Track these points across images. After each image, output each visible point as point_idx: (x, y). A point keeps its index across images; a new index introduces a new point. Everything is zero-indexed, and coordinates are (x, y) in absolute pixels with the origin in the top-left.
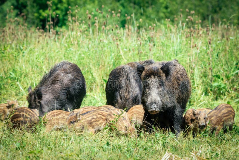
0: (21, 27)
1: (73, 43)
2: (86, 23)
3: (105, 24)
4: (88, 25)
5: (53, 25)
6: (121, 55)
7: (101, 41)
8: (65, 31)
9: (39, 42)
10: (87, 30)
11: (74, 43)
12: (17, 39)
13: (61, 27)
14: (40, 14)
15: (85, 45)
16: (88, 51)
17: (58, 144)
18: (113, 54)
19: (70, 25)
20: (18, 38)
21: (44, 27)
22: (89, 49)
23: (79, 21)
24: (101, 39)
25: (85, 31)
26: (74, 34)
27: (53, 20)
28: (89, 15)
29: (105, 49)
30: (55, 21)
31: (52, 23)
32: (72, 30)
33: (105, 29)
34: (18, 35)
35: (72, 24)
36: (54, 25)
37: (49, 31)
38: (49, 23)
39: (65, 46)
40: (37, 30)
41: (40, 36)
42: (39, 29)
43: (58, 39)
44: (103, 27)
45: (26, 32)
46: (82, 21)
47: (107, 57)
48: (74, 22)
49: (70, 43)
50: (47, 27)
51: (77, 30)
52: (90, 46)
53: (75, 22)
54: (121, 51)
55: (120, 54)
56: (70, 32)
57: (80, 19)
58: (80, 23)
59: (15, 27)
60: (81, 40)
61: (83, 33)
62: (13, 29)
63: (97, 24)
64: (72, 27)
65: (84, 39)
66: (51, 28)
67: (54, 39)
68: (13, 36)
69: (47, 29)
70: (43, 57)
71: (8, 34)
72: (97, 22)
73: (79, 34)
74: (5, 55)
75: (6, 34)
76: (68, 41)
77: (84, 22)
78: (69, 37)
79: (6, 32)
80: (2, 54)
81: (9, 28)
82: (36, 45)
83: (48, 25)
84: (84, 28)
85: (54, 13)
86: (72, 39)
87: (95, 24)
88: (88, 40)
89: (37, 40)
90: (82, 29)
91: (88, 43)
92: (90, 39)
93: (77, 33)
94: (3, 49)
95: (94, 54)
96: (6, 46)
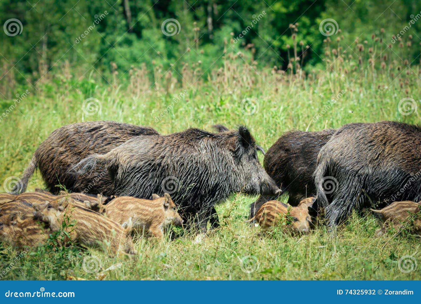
0: (247, 66)
1: (333, 91)
2: (355, 58)
3: (387, 59)
4: (358, 62)
5: (300, 62)
7: (379, 87)
8: (319, 72)
9: (277, 90)
10: (356, 70)
11: (335, 91)
12: (241, 86)
13: (314, 65)
14: (282, 42)
15: (352, 95)
16: (358, 105)
17: (310, 257)
19: (328, 63)
20: (243, 85)
21: (285, 68)
22: (358, 100)
23: (343, 56)
24: (381, 84)
25: (352, 71)
26: (334, 76)
27: (300, 54)
28: (360, 45)
29: (388, 100)
30: (304, 56)
31: (297, 58)
32: (332, 70)
33: (385, 67)
34: (243, 80)
35: (332, 60)
36: (302, 62)
37: (294, 73)
38: (292, 59)
39: (320, 97)
40: (273, 72)
41: (279, 80)
42: (276, 70)
43: (310, 85)
44: (383, 63)
45: (255, 75)
46: (347, 54)
47: (390, 113)
48: (334, 58)
49: (328, 92)
50: (290, 66)
51: (340, 70)
52: (362, 95)
53: (337, 56)
56: (328, 74)
57: (345, 51)
58: (344, 59)
59: (237, 67)
60: (347, 85)
61: (349, 74)
62: (234, 71)
63: (373, 60)
64: (331, 65)
65: (352, 85)
66: (297, 67)
67: (302, 85)
68: (235, 82)
69: (290, 69)
70: (283, 116)
71: (226, 80)
72: (373, 56)
73: (343, 76)
74: (221, 113)
75: (224, 79)
76: (325, 88)
77: (350, 56)
78: (328, 83)
79: (224, 75)
80: (218, 111)
81: (229, 69)
82: (273, 95)
83: (292, 62)
84: (352, 66)
85: (303, 43)
86: (331, 85)
87: (370, 60)
88: (357, 86)
89: (274, 88)
90: (348, 68)
91: (358, 90)
92: (361, 85)
93: (339, 74)
94: (219, 104)
95: (369, 108)
96: (223, 98)
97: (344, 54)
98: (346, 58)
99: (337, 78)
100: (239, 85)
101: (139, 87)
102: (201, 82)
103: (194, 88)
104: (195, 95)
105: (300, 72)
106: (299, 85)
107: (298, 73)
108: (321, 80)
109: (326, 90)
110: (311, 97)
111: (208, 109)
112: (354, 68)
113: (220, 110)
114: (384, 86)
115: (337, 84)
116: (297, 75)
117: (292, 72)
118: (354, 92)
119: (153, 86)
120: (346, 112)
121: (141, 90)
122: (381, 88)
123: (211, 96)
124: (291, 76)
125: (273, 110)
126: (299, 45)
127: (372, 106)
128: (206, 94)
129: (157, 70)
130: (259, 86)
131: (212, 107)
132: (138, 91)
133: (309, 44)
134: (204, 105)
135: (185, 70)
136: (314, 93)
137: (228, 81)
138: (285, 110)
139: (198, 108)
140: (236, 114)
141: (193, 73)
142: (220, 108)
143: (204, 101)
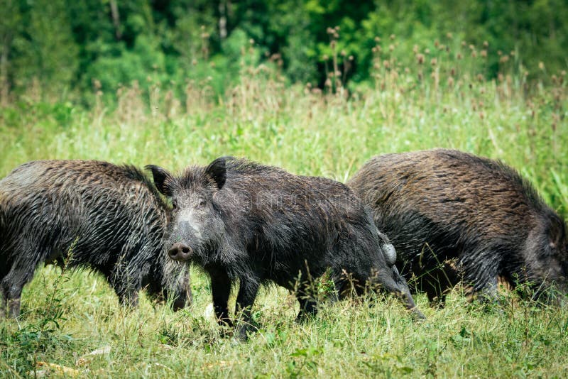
0: (272, 84)
1: (384, 116)
2: (412, 72)
3: (455, 74)
4: (417, 77)
5: (341, 78)
6: (489, 141)
7: (445, 111)
8: (367, 90)
9: (311, 116)
10: (414, 88)
11: (387, 116)
12: (265, 110)
13: (358, 82)
14: (318, 52)
15: (410, 121)
16: (418, 134)
17: (356, 334)
18: (473, 139)
19: (378, 78)
20: (267, 108)
21: (322, 86)
22: (418, 127)
23: (397, 69)
24: (446, 106)
25: (410, 90)
26: (386, 96)
27: (341, 67)
28: (420, 55)
29: (457, 127)
30: (346, 70)
31: (338, 73)
32: (383, 88)
33: (453, 84)
34: (266, 101)
35: (383, 75)
36: (344, 77)
37: (334, 92)
38: (331, 75)
39: (368, 123)
40: (307, 91)
41: (314, 102)
42: (311, 89)
43: (354, 108)
44: (451, 79)
45: (283, 95)
46: (403, 67)
47: (459, 144)
48: (387, 72)
49: (378, 117)
50: (329, 82)
51: (393, 88)
52: (422, 121)
53: (389, 70)
54: (490, 132)
55: (488, 138)
56: (378, 93)
57: (400, 64)
58: (399, 73)
59: (259, 84)
60: (402, 108)
61: (405, 93)
62: (255, 90)
63: (436, 74)
64: (382, 82)
65: (410, 107)
66: (337, 84)
67: (345, 108)
68: (256, 104)
69: (328, 87)
70: (320, 148)
71: (244, 102)
72: (437, 69)
73: (398, 96)
74: (238, 145)
75: (241, 101)
76: (374, 111)
77: (407, 70)
78: (377, 104)
79: (241, 95)
80: (234, 142)
81: (248, 88)
82: (305, 122)
83: (331, 78)
84: (411, 83)
85: (345, 52)
86: (382, 108)
87: (433, 74)
88: (417, 109)
89: (308, 112)
90: (404, 86)
91: (417, 115)
92: (422, 108)
93: (393, 94)
94: (235, 133)
95: (433, 138)
96: (241, 126)
97: (399, 66)
98: (402, 72)
99: (390, 98)
100: (262, 109)
101: (130, 112)
102: (212, 104)
103: (202, 113)
104: (204, 123)
105: (341, 90)
106: (340, 108)
107: (339, 92)
108: (369, 101)
109: (376, 114)
110: (355, 124)
111: (222, 142)
112: (412, 86)
113: (236, 141)
114: (451, 109)
115: (390, 106)
116: (337, 94)
117: (331, 90)
118: (413, 117)
119: (148, 111)
120: (402, 143)
121: (133, 116)
122: (448, 111)
123: (225, 123)
124: (329, 97)
125: (307, 141)
126: (340, 56)
127: (436, 134)
128: (219, 121)
129: (154, 89)
130: (288, 109)
131: (226, 138)
132: (128, 116)
133: (353, 54)
134: (215, 134)
135: (190, 89)
136: (358, 118)
137: (247, 104)
138: (322, 141)
139: (208, 138)
140: (258, 147)
141: (200, 93)
142: (237, 138)
143: (216, 130)
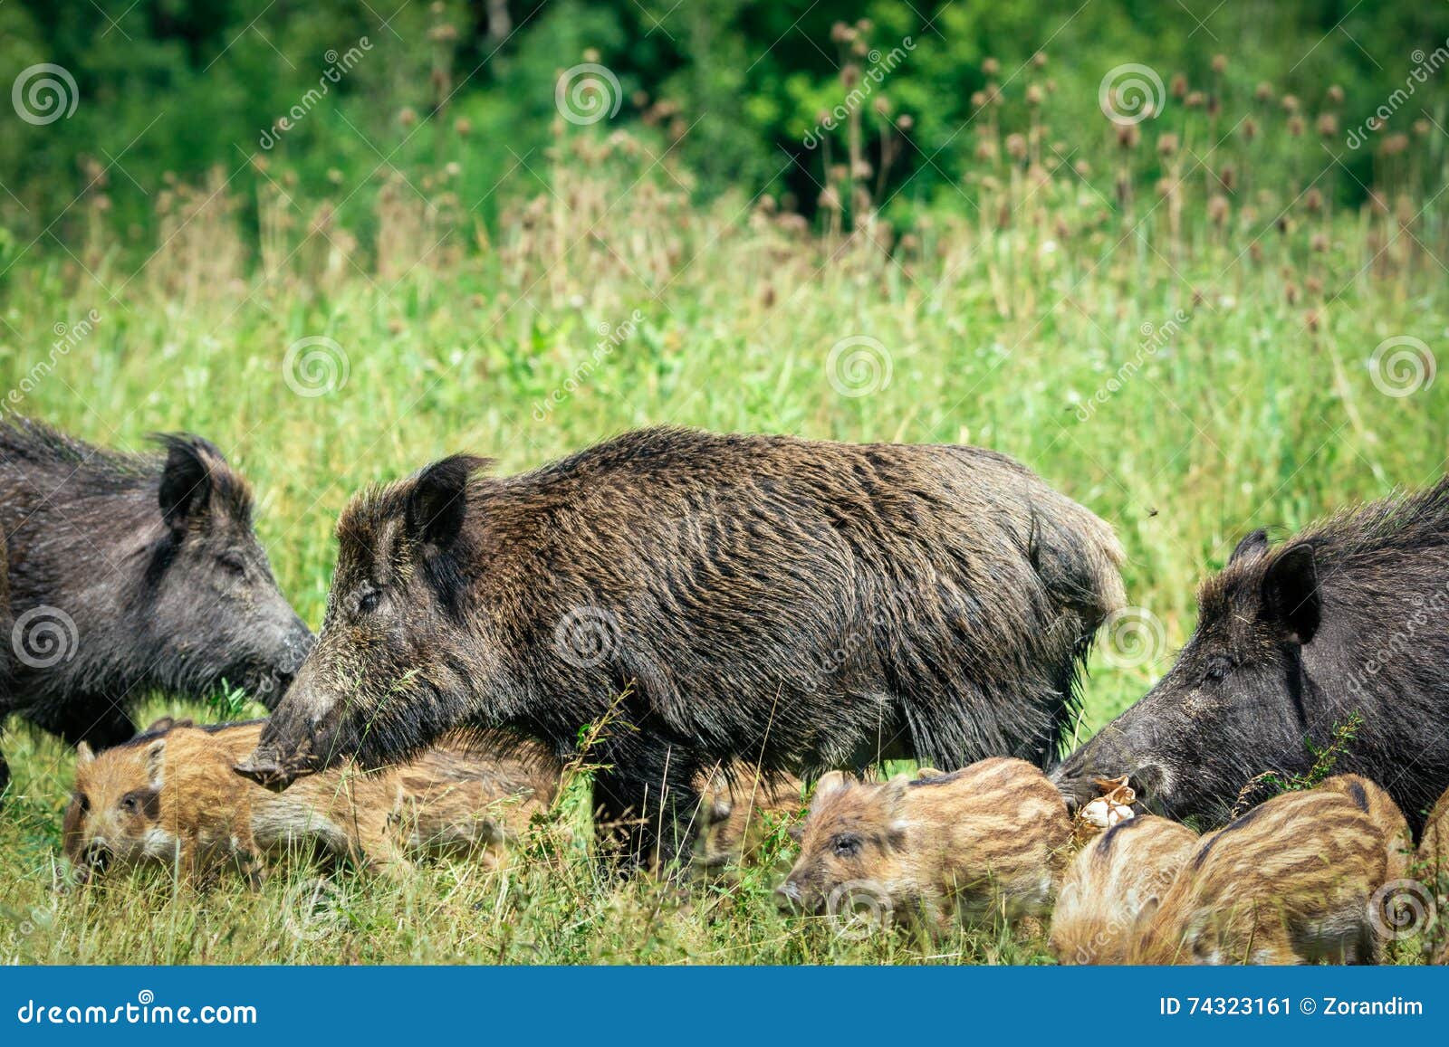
0: (648, 195)
1: (1003, 309)
2: (1098, 178)
3: (1234, 183)
4: (1113, 193)
5: (870, 184)
6: (1335, 403)
7: (1198, 301)
8: (950, 227)
9: (770, 300)
10: (1103, 226)
11: (1012, 311)
12: (624, 276)
13: (928, 196)
14: (788, 107)
15: (1084, 327)
16: (1109, 371)
18: (1283, 395)
19: (988, 189)
20: (631, 271)
21: (807, 205)
22: (1110, 350)
23: (1051, 162)
24: (1203, 287)
25: (1087, 231)
26: (1012, 247)
27: (872, 151)
29: (1232, 355)
30: (887, 159)
31: (860, 168)
32: (1004, 221)
33: (1227, 219)
34: (629, 249)
35: (1005, 178)
36: (881, 184)
37: (847, 226)
38: (838, 172)
39: (950, 332)
40: (759, 220)
41: (781, 258)
42: (774, 213)
43: (906, 281)
44: (1219, 202)
45: (682, 230)
46: (1068, 158)
47: (1239, 408)
48: (1015, 172)
49: (984, 312)
50: (831, 197)
51: (1036, 221)
52: (1124, 327)
53: (1026, 167)
54: (1340, 373)
55: (1333, 393)
56: (987, 235)
57: (1060, 146)
58: (1057, 177)
59: (608, 197)
60: (1062, 285)
61: (1077, 240)
62: (595, 212)
63: (1174, 184)
64: (1000, 201)
65: (1087, 287)
66: (858, 203)
67: (878, 280)
68: (595, 257)
69: (829, 210)
70: (795, 405)
71: (559, 246)
72: (1175, 168)
73: (1049, 248)
74: (537, 383)
75: (549, 245)
76: (971, 293)
77: (1081, 165)
78: (983, 273)
79: (551, 225)
80: (523, 375)
81: (573, 204)
82: (753, 321)
83: (837, 183)
84: (1088, 210)
85: (883, 104)
86: (997, 285)
87: (1163, 184)
88: (1109, 292)
89: (759, 289)
90: (1070, 216)
91: (1108, 309)
92: (1124, 289)
93: (1034, 241)
94: (525, 345)
95: (1153, 386)
96: (545, 324)
97: (1055, 154)
98: (1066, 171)
99: (1024, 255)
100: (614, 272)
101: (196, 265)
102: (457, 251)
103: (424, 277)
104: (431, 308)
105: (870, 223)
106: (863, 279)
107: (864, 228)
108: (959, 260)
109: (977, 303)
110: (909, 330)
111: (482, 368)
112: (1095, 218)
113: (530, 371)
114: (1216, 296)
115: (1022, 281)
116: (856, 236)
117: (836, 221)
118: (1095, 317)
119: (252, 262)
120: (1052, 395)
121: (203, 278)
122: (1208, 304)
123: (495, 312)
124: (830, 242)
125: (754, 380)
126: (864, 119)
127: (1168, 377)
128: (477, 306)
129: (274, 197)
130: (696, 276)
131: (498, 359)
132: (190, 281)
133: (903, 109)
134: (465, 346)
135: (389, 199)
136: (921, 315)
137: (570, 257)
138: (801, 381)
139: (441, 360)
140: (597, 393)
141: (422, 214)
142: (533, 363)
143: (467, 334)
